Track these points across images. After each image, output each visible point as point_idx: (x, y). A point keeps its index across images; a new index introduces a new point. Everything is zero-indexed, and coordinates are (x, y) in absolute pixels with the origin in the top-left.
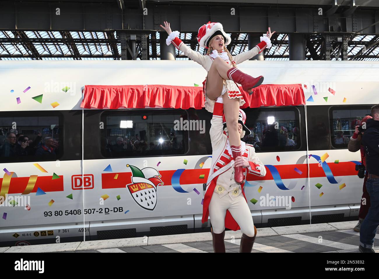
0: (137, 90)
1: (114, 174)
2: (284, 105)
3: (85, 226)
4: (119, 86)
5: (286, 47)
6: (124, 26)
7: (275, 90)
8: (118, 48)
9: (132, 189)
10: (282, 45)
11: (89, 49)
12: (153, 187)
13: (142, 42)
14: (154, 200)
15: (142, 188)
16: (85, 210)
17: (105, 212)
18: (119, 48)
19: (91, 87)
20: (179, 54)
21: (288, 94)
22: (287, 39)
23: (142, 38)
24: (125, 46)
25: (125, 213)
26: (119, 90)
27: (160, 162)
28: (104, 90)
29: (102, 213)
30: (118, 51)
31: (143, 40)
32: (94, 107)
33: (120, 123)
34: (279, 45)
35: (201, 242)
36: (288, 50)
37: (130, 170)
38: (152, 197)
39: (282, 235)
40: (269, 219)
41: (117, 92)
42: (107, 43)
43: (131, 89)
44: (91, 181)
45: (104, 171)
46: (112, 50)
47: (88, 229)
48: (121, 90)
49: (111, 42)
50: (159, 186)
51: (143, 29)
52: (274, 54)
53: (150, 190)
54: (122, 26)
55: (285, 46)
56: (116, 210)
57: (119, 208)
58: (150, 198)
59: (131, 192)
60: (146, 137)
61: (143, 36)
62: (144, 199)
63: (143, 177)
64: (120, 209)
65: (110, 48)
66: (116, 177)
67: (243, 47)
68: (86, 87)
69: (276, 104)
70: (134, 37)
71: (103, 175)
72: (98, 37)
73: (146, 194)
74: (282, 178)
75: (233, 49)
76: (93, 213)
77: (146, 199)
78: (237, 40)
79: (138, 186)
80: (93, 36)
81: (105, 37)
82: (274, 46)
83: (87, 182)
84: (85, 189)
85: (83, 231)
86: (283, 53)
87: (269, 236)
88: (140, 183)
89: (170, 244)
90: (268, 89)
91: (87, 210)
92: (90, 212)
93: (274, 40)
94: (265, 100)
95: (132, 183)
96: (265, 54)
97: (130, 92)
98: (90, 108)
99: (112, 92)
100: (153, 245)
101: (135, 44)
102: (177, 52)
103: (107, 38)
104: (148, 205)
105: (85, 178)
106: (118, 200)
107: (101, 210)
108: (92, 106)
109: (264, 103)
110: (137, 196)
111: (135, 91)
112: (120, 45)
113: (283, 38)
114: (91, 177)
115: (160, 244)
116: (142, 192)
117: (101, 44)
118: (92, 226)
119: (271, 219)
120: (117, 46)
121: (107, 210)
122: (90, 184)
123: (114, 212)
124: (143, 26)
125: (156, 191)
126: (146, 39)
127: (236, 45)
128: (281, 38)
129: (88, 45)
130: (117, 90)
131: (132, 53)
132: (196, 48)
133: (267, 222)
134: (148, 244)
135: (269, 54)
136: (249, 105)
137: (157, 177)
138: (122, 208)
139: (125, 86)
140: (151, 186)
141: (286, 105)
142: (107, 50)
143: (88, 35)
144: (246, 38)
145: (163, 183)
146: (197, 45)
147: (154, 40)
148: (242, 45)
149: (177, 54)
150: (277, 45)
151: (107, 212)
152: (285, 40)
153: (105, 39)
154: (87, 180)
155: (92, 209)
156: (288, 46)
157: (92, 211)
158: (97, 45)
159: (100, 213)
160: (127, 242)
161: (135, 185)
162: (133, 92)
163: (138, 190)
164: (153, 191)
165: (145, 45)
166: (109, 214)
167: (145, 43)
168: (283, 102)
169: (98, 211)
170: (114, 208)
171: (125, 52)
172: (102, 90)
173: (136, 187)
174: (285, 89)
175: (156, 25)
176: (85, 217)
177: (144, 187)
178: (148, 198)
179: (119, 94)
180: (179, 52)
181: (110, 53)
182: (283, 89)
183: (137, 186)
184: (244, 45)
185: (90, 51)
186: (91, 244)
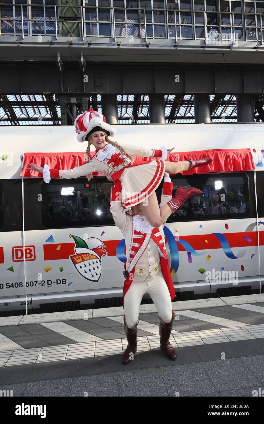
0: (79, 157)
1: (56, 245)
2: (233, 170)
3: (27, 299)
4: (60, 153)
5: (234, 108)
6: (63, 89)
7: (223, 156)
8: (57, 110)
9: (75, 260)
10: (229, 105)
11: (27, 111)
12: (97, 258)
13: (83, 105)
14: (98, 271)
15: (85, 259)
16: (26, 282)
17: (48, 284)
18: (59, 111)
19: (31, 155)
20: (121, 116)
21: (236, 160)
22: (235, 99)
23: (82, 100)
24: (64, 109)
25: (69, 285)
26: (60, 157)
27: (104, 232)
28: (45, 157)
29: (45, 285)
30: (57, 114)
31: (83, 103)
32: (35, 176)
33: (61, 190)
34: (227, 106)
35: (148, 313)
36: (235, 111)
37: (72, 241)
38: (96, 268)
39: (232, 305)
40: (217, 289)
41: (58, 159)
42: (46, 106)
43: (73, 156)
44: (32, 253)
45: (46, 241)
46: (51, 113)
47: (30, 302)
48: (62, 158)
49: (50, 105)
50: (103, 256)
51: (84, 91)
52: (221, 115)
53: (94, 261)
54: (61, 88)
55: (233, 106)
56: (59, 282)
57: (62, 280)
58: (94, 269)
59: (75, 263)
60: (89, 204)
61: (84, 99)
62: (88, 271)
63: (87, 247)
64: (64, 281)
65: (48, 111)
66: (58, 248)
67: (189, 108)
68: (26, 154)
69: (224, 170)
70: (74, 100)
71: (45, 246)
72: (36, 99)
73: (90, 265)
74: (231, 246)
75: (178, 110)
76: (36, 285)
77: (90, 271)
78: (182, 101)
79: (82, 257)
80: (31, 99)
81: (44, 99)
82: (221, 107)
83: (29, 253)
84: (26, 260)
85: (26, 304)
86: (230, 114)
87: (218, 307)
88: (83, 254)
89: (116, 316)
90: (216, 154)
91: (28, 282)
92: (32, 284)
93: (221, 100)
94: (212, 166)
95: (75, 254)
96: (212, 115)
97: (72, 160)
98: (30, 177)
99: (53, 160)
100: (98, 318)
101: (75, 107)
102: (119, 114)
103: (45, 100)
104: (93, 276)
105: (26, 250)
106: (61, 272)
107: (43, 282)
108: (32, 174)
109: (212, 169)
110: (81, 267)
111: (77, 158)
112: (59, 107)
113: (230, 98)
114: (32, 248)
115: (106, 317)
116: (86, 263)
117: (39, 106)
118: (34, 298)
119: (220, 289)
120: (56, 108)
121: (50, 283)
122: (31, 256)
123: (57, 284)
124: (83, 88)
125: (100, 262)
126: (87, 102)
127: (181, 106)
128: (228, 98)
129: (25, 108)
130: (58, 158)
131: (72, 117)
132: (139, 109)
133: (216, 292)
134: (93, 317)
135: (215, 115)
136: (195, 172)
137: (101, 247)
138: (65, 280)
139: (67, 153)
140: (95, 257)
141: (235, 171)
142: (46, 113)
143: (25, 98)
144: (191, 98)
145: (107, 254)
146: (140, 107)
147: (95, 101)
148: (187, 106)
149: (120, 116)
150: (224, 105)
151: (50, 285)
152: (232, 100)
153: (44, 101)
154: (28, 251)
155: (34, 282)
156: (235, 107)
157: (35, 283)
158: (36, 108)
159: (42, 285)
160: (71, 315)
161: (78, 256)
162: (75, 159)
163: (81, 261)
164: (97, 262)
165: (85, 108)
166: (52, 286)
167: (86, 107)
168: (231, 168)
169: (40, 284)
170: (57, 280)
171: (66, 116)
172: (42, 157)
173: (79, 258)
174: (233, 154)
175: (97, 87)
176: (26, 290)
177: (88, 258)
178: (92, 269)
179: (60, 162)
180: (121, 114)
181: (49, 116)
182: (231, 154)
183: (80, 256)
184: (190, 106)
185: (27, 114)
186: (33, 318)
